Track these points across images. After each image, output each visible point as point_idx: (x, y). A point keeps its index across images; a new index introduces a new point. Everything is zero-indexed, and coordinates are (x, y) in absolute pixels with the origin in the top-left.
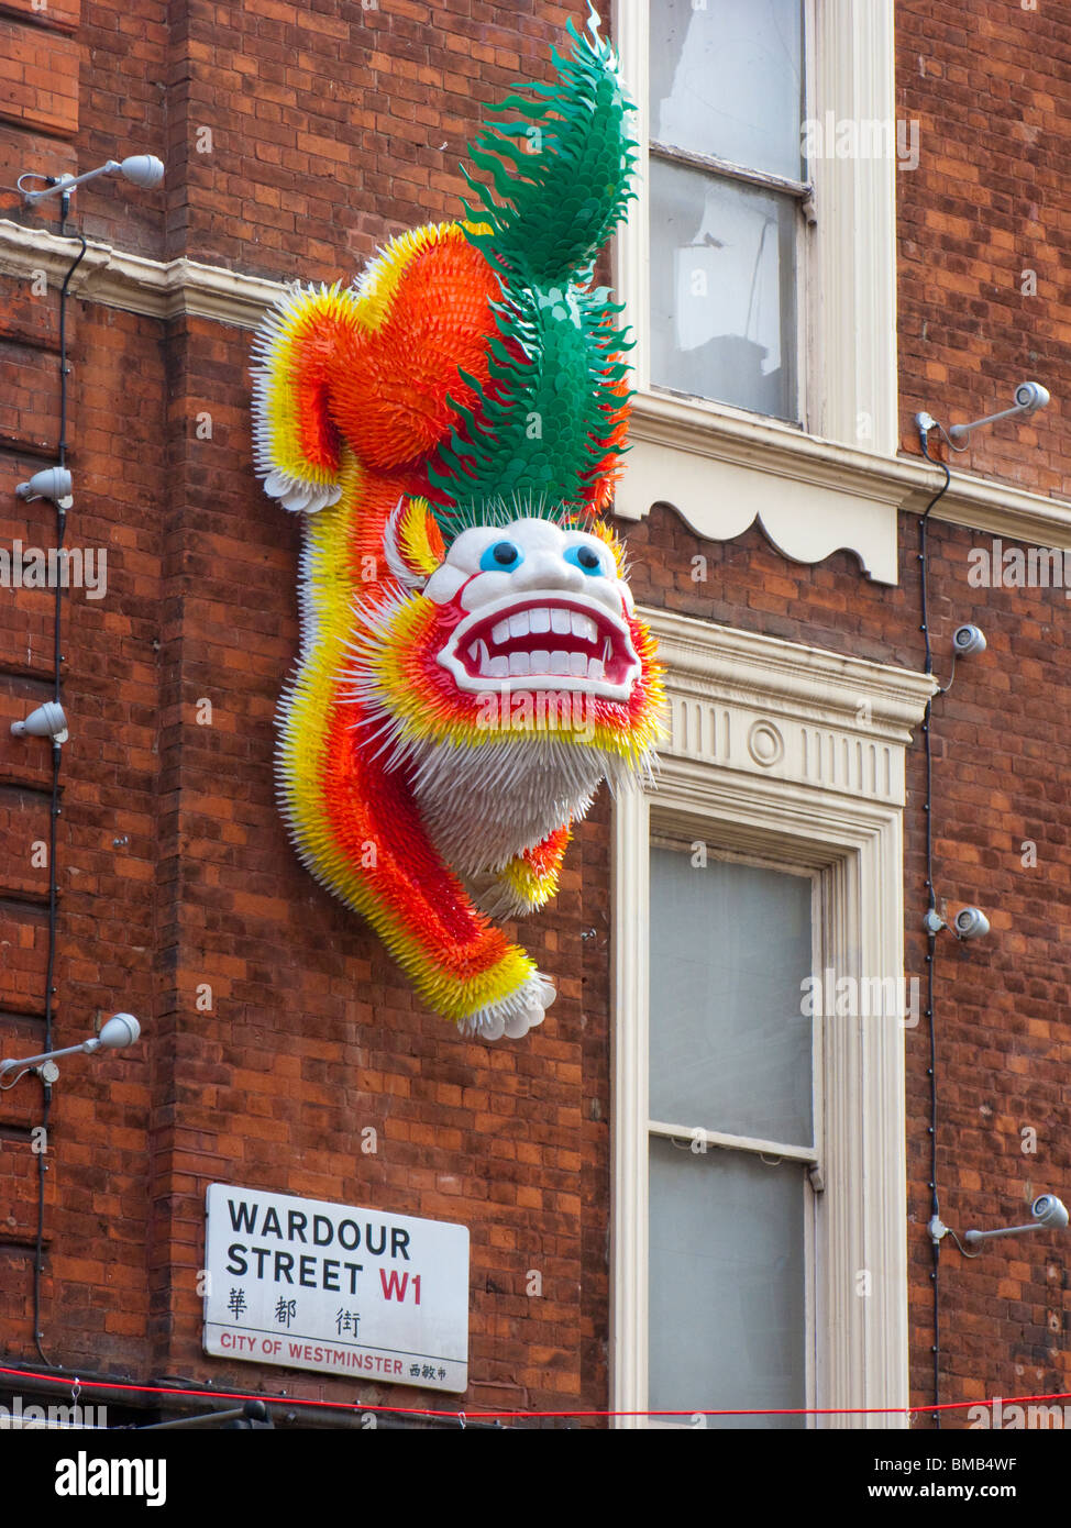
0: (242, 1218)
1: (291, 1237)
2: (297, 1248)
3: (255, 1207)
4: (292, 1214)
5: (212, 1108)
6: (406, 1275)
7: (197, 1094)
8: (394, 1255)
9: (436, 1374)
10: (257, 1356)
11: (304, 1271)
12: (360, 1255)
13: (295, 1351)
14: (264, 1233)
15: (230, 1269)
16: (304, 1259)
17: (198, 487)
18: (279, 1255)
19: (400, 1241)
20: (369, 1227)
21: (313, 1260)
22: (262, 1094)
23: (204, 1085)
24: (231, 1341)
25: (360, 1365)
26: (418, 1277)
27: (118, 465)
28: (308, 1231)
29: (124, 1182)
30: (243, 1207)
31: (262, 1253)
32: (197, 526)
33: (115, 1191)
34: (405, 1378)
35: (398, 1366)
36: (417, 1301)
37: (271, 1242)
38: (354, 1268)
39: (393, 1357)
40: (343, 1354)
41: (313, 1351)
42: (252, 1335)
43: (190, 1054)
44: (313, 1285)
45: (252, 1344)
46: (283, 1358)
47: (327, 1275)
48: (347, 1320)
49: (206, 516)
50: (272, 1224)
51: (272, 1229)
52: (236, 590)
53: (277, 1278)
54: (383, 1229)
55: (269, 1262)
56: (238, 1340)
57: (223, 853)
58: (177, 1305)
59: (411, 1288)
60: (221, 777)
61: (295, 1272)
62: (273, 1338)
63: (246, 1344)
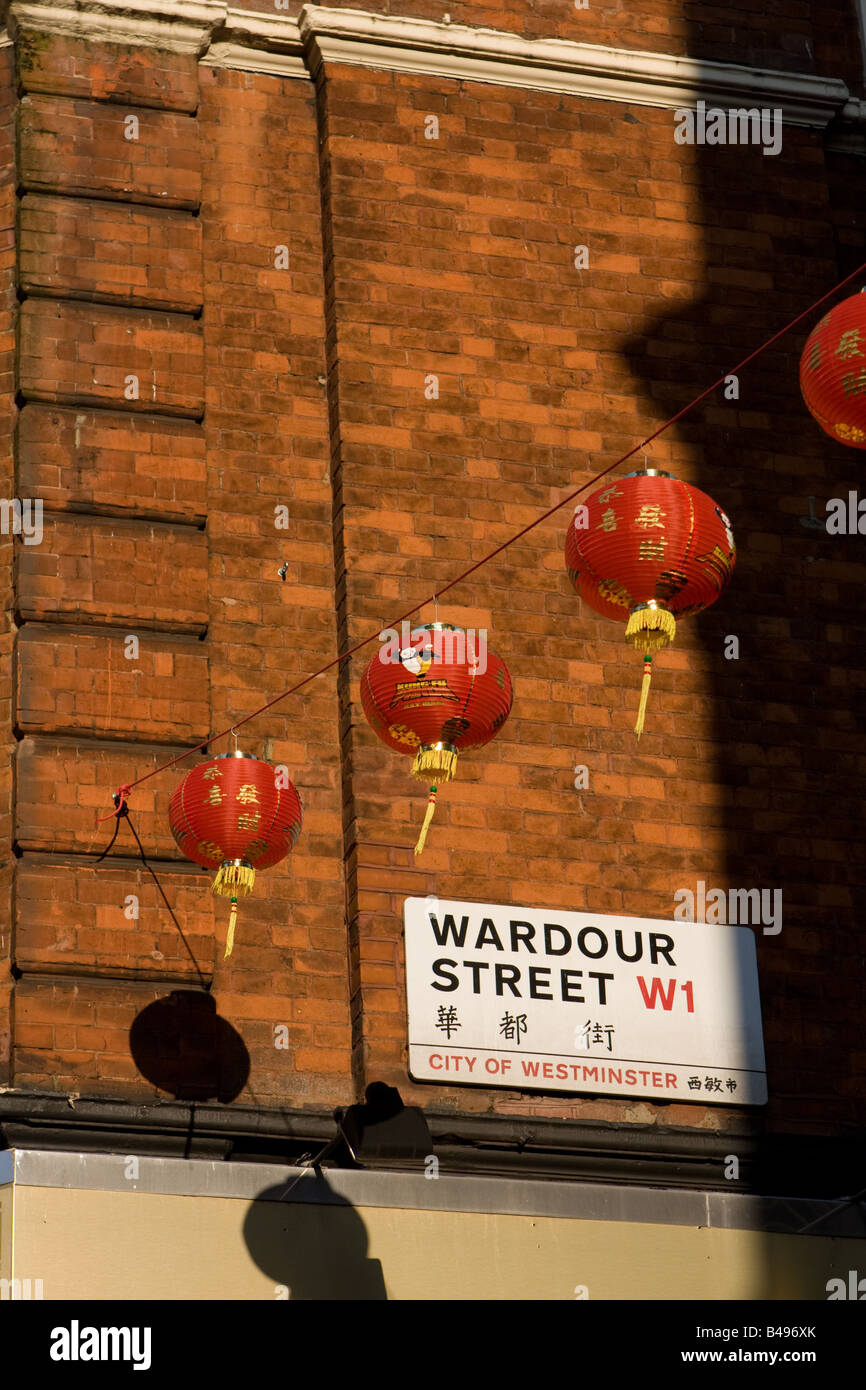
0: (447, 931)
1: (515, 948)
2: (523, 960)
3: (465, 920)
4: (514, 925)
5: (405, 822)
6: (673, 983)
7: (384, 808)
8: (654, 960)
9: (723, 1086)
10: (480, 1076)
11: (534, 983)
12: (610, 962)
13: (530, 1069)
14: (479, 945)
15: (436, 985)
16: (533, 971)
17: (349, 219)
18: (499, 968)
19: (662, 948)
20: (619, 934)
21: (547, 971)
22: (469, 805)
23: (392, 799)
24: (443, 1062)
25: (619, 1081)
26: (689, 984)
27: (265, 215)
28: (538, 941)
29: (311, 913)
30: (449, 920)
31: (477, 967)
32: (350, 255)
33: (301, 921)
34: (683, 1092)
35: (671, 1080)
36: (691, 1009)
37: (488, 955)
38: (602, 978)
39: (664, 1070)
40: (595, 1070)
41: (554, 1068)
42: (471, 1054)
43: (371, 768)
44: (549, 997)
45: (471, 1064)
46: (516, 1078)
47: (566, 986)
48: (600, 1033)
49: (360, 245)
50: (488, 935)
51: (489, 941)
52: (401, 313)
53: (500, 992)
54: (638, 936)
55: (488, 977)
56: (452, 1062)
57: (402, 565)
58: (371, 1030)
59: (680, 997)
60: (394, 491)
61: (524, 985)
62: (499, 1057)
63: (463, 1064)
